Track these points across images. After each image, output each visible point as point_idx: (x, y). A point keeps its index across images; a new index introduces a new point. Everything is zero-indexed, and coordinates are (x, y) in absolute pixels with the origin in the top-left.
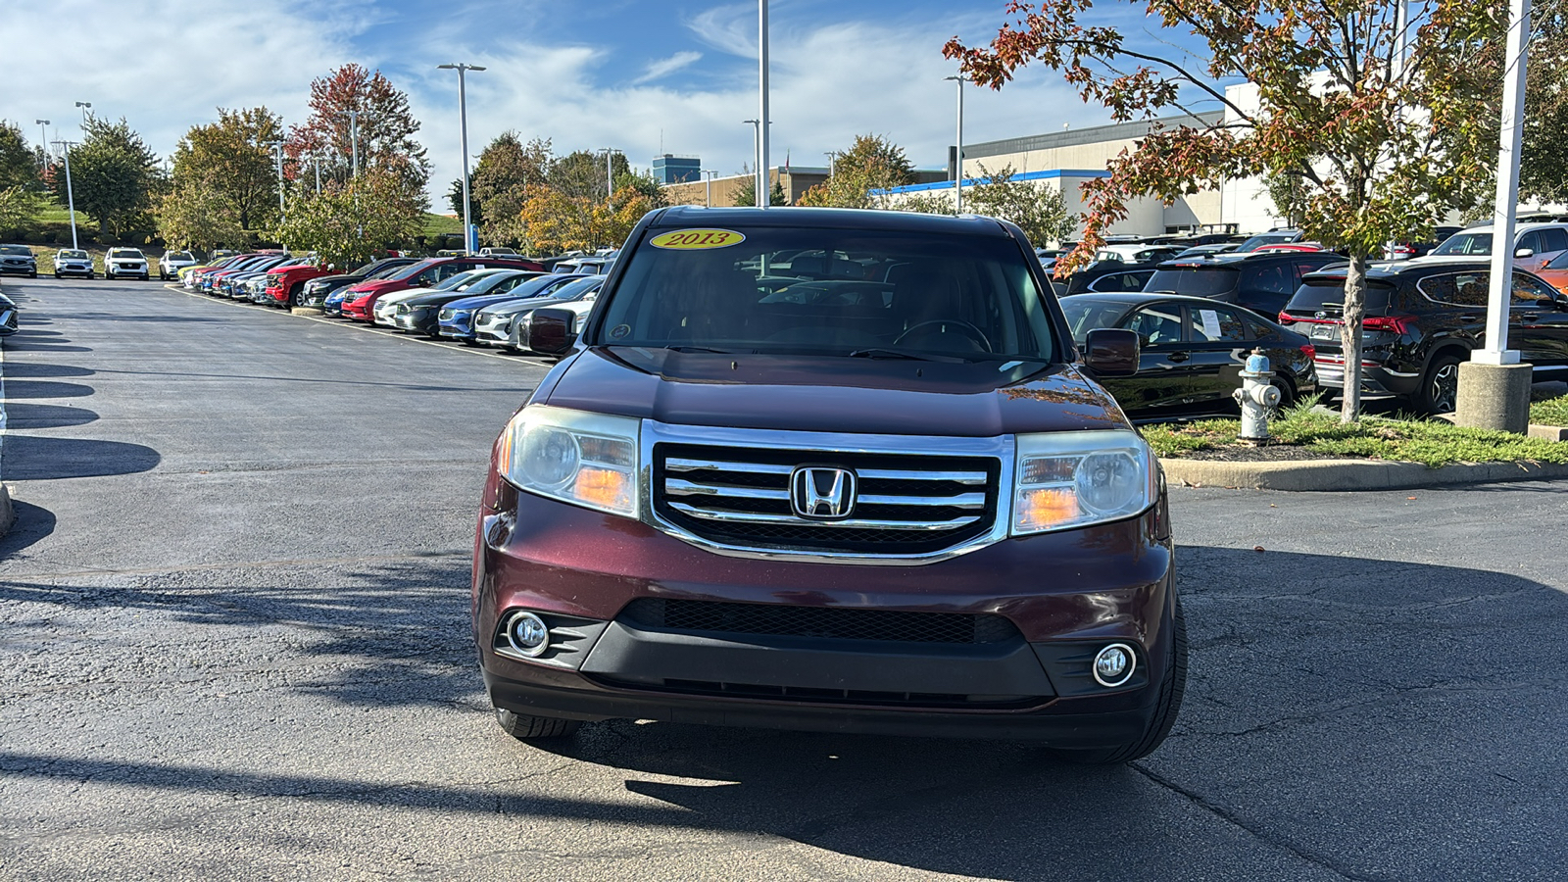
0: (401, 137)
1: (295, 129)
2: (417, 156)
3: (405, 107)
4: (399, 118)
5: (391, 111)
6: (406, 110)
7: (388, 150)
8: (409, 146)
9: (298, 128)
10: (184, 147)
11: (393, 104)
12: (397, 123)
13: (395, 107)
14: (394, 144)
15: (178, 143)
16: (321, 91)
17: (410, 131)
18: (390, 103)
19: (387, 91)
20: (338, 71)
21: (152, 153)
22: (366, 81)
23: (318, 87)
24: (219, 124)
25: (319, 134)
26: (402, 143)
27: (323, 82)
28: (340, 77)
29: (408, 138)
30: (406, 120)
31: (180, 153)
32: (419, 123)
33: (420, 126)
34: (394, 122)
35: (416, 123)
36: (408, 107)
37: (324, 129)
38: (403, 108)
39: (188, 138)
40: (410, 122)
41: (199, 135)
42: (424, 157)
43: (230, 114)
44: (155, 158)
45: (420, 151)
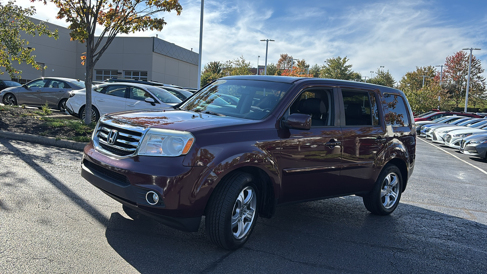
0: (476, 75)
1: (438, 72)
2: (482, 81)
3: (479, 64)
4: (477, 68)
5: (474, 66)
6: (480, 65)
7: (471, 79)
8: (479, 77)
9: (439, 72)
10: (404, 79)
11: (475, 64)
12: (476, 70)
13: (476, 65)
14: (473, 77)
15: (402, 77)
16: (449, 60)
17: (480, 73)
18: (474, 63)
19: (474, 59)
20: (456, 53)
21: (394, 80)
22: (465, 56)
23: (448, 59)
24: (416, 71)
25: (447, 74)
26: (476, 77)
27: (451, 57)
28: (456, 55)
29: (479, 75)
30: (479, 69)
31: (402, 80)
32: (484, 70)
33: (484, 71)
34: (475, 69)
35: (483, 70)
36: (481, 65)
37: (448, 72)
38: (478, 65)
39: (405, 75)
40: (481, 70)
41: (409, 75)
42: (484, 81)
43: (419, 68)
44: (395, 82)
45: (483, 79)
